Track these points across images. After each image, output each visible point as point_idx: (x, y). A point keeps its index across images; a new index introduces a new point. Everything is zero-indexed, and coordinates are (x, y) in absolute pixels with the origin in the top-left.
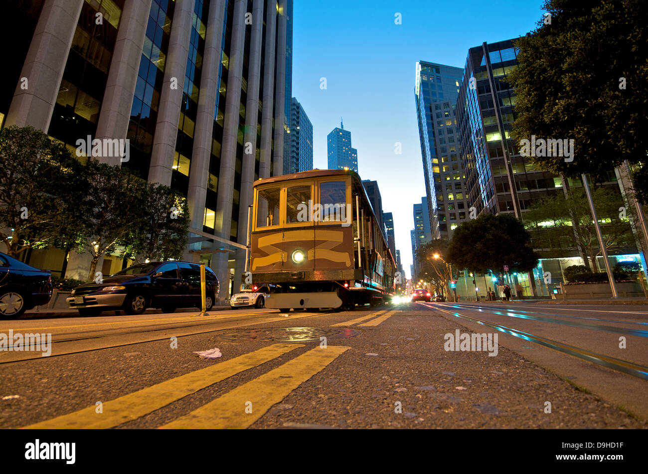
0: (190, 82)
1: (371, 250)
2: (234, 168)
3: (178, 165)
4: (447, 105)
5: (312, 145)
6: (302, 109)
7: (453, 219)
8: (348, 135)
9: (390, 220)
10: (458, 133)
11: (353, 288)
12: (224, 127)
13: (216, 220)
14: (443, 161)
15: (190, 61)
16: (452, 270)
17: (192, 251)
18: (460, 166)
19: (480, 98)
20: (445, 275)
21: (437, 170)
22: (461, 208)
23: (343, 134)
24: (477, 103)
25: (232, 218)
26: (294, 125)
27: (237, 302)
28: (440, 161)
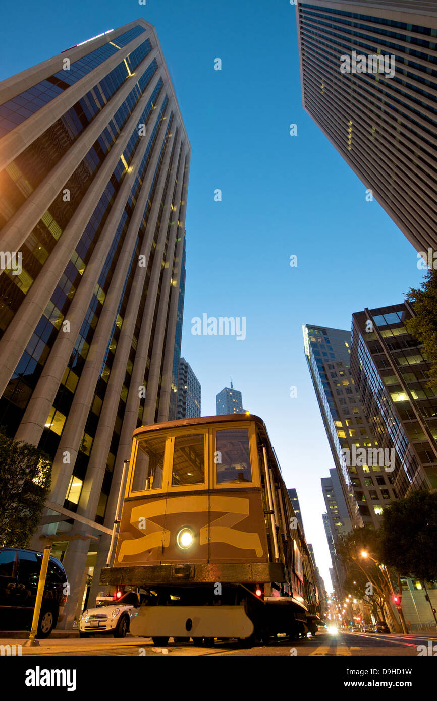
0: (83, 339)
1: (285, 534)
2: (113, 427)
3: (52, 423)
4: (340, 364)
5: (200, 406)
6: (190, 368)
7: (374, 499)
8: (238, 395)
9: (295, 499)
10: (358, 393)
11: (271, 599)
12: (109, 383)
13: (83, 493)
14: (347, 425)
15: (86, 321)
16: (390, 578)
17: (44, 537)
18: (368, 430)
19: (374, 358)
20: (382, 586)
21: (342, 434)
22: (382, 484)
23: (233, 394)
24: (372, 363)
25: (102, 490)
26: (181, 384)
27: (89, 625)
28: (344, 423)
